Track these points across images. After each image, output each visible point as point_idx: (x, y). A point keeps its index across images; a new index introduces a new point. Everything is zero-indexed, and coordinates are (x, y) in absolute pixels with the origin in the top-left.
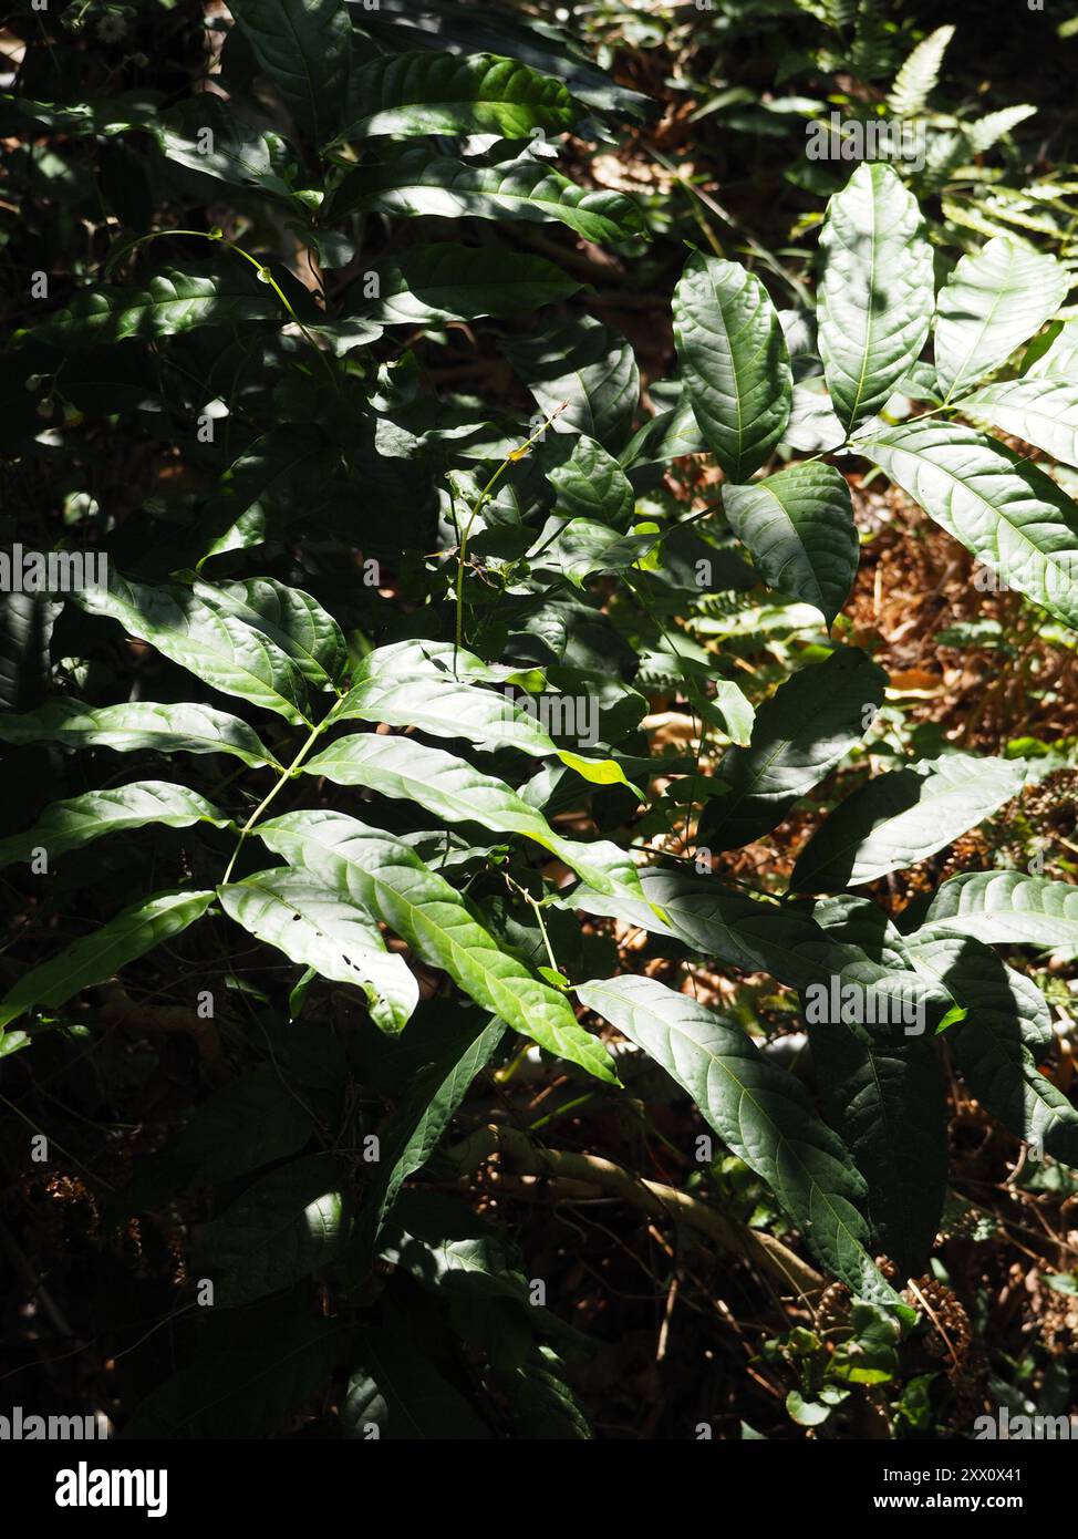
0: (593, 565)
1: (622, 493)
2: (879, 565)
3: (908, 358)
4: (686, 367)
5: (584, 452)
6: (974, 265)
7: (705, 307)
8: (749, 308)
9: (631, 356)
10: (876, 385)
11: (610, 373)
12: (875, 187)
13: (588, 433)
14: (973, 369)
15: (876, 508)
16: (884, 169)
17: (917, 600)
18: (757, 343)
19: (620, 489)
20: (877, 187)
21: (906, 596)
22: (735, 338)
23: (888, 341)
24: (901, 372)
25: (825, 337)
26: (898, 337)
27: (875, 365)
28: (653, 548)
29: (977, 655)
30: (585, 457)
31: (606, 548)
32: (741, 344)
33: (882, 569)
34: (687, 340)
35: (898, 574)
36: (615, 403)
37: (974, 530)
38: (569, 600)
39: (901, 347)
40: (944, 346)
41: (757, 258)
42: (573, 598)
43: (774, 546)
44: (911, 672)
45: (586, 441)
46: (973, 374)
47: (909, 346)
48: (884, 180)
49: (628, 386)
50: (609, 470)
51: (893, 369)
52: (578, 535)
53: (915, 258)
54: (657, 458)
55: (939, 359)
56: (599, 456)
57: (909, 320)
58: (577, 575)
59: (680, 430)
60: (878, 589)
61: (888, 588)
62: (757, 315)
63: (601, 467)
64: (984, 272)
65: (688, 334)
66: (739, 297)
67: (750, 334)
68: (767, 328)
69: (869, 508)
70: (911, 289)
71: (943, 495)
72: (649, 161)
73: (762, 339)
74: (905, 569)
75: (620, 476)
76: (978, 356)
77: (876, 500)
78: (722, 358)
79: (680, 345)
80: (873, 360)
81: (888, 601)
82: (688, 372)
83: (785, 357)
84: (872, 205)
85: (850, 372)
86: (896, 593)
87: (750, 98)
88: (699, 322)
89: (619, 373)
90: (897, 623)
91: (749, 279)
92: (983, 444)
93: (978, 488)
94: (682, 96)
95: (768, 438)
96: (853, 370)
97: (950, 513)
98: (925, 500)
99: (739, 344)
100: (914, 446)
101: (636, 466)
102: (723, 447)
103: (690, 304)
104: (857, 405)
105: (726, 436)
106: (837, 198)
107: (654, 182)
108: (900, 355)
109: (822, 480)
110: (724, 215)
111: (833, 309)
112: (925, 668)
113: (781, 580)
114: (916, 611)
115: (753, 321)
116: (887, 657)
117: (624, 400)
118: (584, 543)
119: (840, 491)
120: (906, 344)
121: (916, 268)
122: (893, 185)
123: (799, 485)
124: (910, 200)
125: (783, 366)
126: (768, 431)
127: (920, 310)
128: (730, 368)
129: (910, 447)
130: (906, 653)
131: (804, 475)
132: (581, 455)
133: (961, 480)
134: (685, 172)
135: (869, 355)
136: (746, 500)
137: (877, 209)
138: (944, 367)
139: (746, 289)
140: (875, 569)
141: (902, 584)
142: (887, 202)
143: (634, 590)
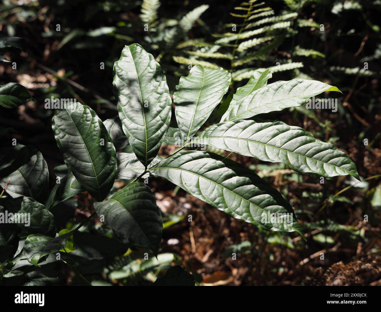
0: (41, 254)
1: (49, 218)
2: (191, 228)
3: (165, 126)
4: (65, 154)
5: (26, 204)
6: (187, 80)
7: (68, 125)
8: (88, 121)
9: (41, 157)
10: (153, 142)
11: (33, 167)
12: (133, 55)
13: (27, 196)
14: (195, 124)
15: (183, 203)
16: (135, 46)
17: (211, 241)
18: (95, 136)
19: (48, 217)
20: (134, 54)
21: (206, 240)
22: (84, 136)
23: (154, 121)
24: (163, 133)
25: (125, 126)
26: (158, 118)
27: (151, 133)
28: (69, 240)
29: (244, 259)
30: (27, 206)
31: (46, 245)
32: (88, 138)
33: (193, 231)
34: (63, 142)
35: (200, 231)
36: (39, 179)
37: (212, 196)
38: (41, 277)
39: (161, 122)
40: (180, 117)
41: (102, 104)
42: (43, 276)
43: (123, 224)
44: (216, 274)
45: (26, 199)
46: (196, 127)
47: (164, 120)
48: (136, 51)
49: (43, 170)
50: (40, 209)
51: (159, 132)
52: (32, 242)
53: (158, 81)
54: (63, 199)
55: (179, 123)
56: (34, 204)
57: (160, 109)
58: (35, 260)
59: (71, 184)
60: (192, 240)
61: (196, 238)
62: (92, 123)
63: (36, 209)
64: (193, 82)
65: (63, 139)
66: (82, 117)
67: (91, 133)
68: (98, 128)
69: (180, 204)
70: (159, 95)
71: (195, 183)
72: (44, 73)
73: (97, 133)
74: (203, 228)
75: (46, 211)
76: (196, 118)
77: (183, 200)
78: (80, 146)
79: (60, 144)
80: (150, 131)
81: (198, 244)
82: (66, 156)
83: (109, 139)
84: (133, 63)
85: (140, 138)
86: (201, 240)
87: (81, 33)
88: (67, 133)
89: (38, 166)
90: (205, 253)
91: (85, 108)
92: (207, 157)
93: (210, 177)
94: (51, 40)
95: (110, 177)
96: (141, 137)
97: (200, 191)
98: (187, 188)
99: (87, 138)
100: (176, 165)
101: (54, 205)
102: (90, 186)
103: (60, 126)
104: (147, 153)
105: (91, 181)
106: (117, 63)
107: (48, 82)
108: (161, 126)
109: (138, 190)
110: (82, 88)
111: (126, 112)
112: (221, 270)
113: (129, 240)
114: (212, 246)
115: (91, 126)
116: (204, 270)
117: (42, 177)
118: (36, 245)
119: (147, 193)
120: (162, 120)
121: (159, 86)
122: (141, 52)
123: (128, 195)
124: (150, 57)
125: (110, 143)
126: (109, 174)
127: (165, 104)
128: (85, 150)
129: (175, 166)
130: (211, 266)
131: (130, 189)
132: (25, 206)
133: (202, 175)
134: (61, 74)
135: (147, 129)
136: (106, 207)
137: (136, 64)
138: (183, 126)
139: (85, 113)
140: (189, 231)
141: (203, 235)
142: (141, 60)
143: (66, 262)
